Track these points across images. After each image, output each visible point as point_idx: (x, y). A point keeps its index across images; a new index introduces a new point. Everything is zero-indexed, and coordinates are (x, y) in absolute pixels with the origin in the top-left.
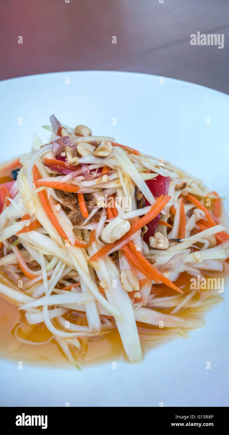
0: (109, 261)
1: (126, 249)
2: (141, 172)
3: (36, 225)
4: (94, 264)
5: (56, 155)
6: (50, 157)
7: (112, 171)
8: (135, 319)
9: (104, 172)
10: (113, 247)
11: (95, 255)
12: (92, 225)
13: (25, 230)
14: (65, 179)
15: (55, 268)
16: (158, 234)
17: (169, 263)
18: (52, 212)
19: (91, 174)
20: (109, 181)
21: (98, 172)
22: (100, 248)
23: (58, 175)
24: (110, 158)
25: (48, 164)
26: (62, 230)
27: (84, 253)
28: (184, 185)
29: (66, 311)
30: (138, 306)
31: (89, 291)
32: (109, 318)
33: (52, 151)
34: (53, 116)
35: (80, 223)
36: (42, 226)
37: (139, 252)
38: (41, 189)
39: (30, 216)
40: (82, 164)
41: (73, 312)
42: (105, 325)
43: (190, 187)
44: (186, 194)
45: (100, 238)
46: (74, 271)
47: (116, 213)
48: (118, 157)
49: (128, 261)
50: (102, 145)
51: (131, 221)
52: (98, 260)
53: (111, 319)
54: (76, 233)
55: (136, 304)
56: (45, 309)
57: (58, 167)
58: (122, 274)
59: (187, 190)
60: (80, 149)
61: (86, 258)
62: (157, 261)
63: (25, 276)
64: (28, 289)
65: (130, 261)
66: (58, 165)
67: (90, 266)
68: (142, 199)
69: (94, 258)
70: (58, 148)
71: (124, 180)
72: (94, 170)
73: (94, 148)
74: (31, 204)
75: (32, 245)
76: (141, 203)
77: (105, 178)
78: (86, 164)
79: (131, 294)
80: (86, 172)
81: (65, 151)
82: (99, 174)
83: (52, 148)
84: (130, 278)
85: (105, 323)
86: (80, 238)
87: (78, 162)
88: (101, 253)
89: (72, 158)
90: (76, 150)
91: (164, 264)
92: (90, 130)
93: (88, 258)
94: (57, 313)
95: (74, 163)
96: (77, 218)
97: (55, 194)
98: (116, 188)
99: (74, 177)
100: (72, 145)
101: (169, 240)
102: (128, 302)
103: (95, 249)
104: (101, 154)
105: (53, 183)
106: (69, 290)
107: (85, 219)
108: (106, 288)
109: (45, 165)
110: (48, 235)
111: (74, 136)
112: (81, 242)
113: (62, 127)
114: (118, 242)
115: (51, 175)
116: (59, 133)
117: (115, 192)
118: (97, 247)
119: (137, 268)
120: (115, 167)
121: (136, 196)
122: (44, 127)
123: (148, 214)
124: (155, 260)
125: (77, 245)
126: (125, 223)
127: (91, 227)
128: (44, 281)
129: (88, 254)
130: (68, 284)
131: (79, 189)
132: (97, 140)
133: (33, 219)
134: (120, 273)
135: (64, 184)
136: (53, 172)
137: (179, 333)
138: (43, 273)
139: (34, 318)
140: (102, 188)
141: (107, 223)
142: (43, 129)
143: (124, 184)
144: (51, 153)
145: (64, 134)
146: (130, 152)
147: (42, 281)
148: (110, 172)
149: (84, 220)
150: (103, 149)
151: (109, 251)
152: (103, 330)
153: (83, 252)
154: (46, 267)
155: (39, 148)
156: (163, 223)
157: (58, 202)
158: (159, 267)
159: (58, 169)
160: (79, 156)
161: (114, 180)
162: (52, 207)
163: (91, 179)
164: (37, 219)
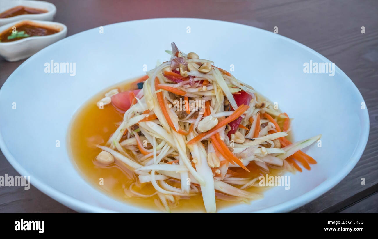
0: (201, 145)
1: (213, 138)
2: (230, 87)
3: (154, 118)
4: (190, 147)
5: (173, 69)
6: (168, 70)
7: (210, 84)
8: (215, 187)
9: (204, 83)
10: (205, 136)
11: (191, 140)
12: (192, 120)
13: (145, 120)
14: (177, 86)
15: (162, 148)
16: (238, 133)
17: (243, 153)
18: (165, 108)
19: (195, 84)
20: (207, 91)
21: (200, 83)
22: (196, 136)
23: (172, 83)
24: (210, 74)
25: (167, 75)
26: (171, 121)
27: (184, 139)
28: (263, 105)
29: (167, 178)
30: (217, 179)
31: (185, 165)
32: (196, 186)
33: (170, 66)
34: (174, 43)
35: (184, 117)
36: (157, 119)
37: (222, 141)
38: (160, 91)
39: (149, 111)
40: (189, 76)
41: (172, 180)
42: (193, 190)
43: (267, 108)
44: (264, 112)
45: (196, 130)
46: (176, 151)
47: (209, 113)
48: (215, 74)
49: (214, 146)
50: (205, 65)
51: (220, 120)
52: (193, 144)
53: (198, 186)
54: (180, 124)
55: (215, 178)
56: (153, 173)
57: (173, 77)
58: (208, 155)
59: (265, 109)
60: (189, 66)
61: (185, 142)
62: (234, 150)
63: (141, 153)
64: (142, 162)
65: (215, 147)
66: (173, 76)
67: (187, 148)
68: (228, 105)
69: (191, 142)
70: (175, 65)
71: (217, 91)
72: (197, 82)
73: (199, 66)
74: (151, 102)
75: (149, 131)
76: (227, 107)
77: (204, 88)
78: (192, 76)
79: (214, 169)
80: (192, 82)
81: (179, 67)
82: (200, 85)
83: (171, 64)
84: (214, 158)
85: (193, 189)
86: (183, 128)
87: (187, 74)
88: (196, 139)
89: (183, 71)
90: (187, 67)
91: (239, 153)
92: (198, 57)
93: (187, 142)
94: (160, 177)
95: (184, 75)
96: (182, 114)
97: (169, 96)
98: (211, 96)
99: (183, 85)
100: (184, 64)
101: (245, 139)
102: (210, 175)
103: (192, 136)
104: (204, 70)
105: (168, 87)
106: (171, 163)
107: (188, 114)
108: (196, 163)
109: (164, 76)
110: (161, 125)
111: (187, 59)
112: (183, 131)
113: (179, 51)
114: (208, 132)
115: (167, 83)
116: (177, 54)
117: (210, 99)
118: (194, 135)
119: (220, 152)
120: (213, 81)
121: (225, 102)
122: (167, 51)
123: (231, 115)
124: (233, 150)
125: (180, 132)
126: (214, 120)
127: (191, 121)
128: (154, 157)
129: (187, 140)
130: (170, 160)
131: (185, 94)
132: (202, 62)
133: (152, 113)
134: (207, 155)
135: (177, 89)
136: (170, 81)
137: (244, 201)
138: (154, 151)
139: (144, 179)
140: (202, 95)
141: (202, 119)
142: (166, 53)
143: (217, 94)
144: (170, 67)
145: (180, 56)
146: (224, 72)
147: (152, 157)
148: (208, 85)
149: (186, 116)
150: (205, 68)
151: (201, 138)
152: (191, 193)
153: (183, 137)
154: (156, 147)
155: (162, 63)
156: (243, 127)
157: (170, 102)
158: (236, 154)
159: (173, 79)
160: (188, 71)
161: (210, 90)
162: (166, 106)
163: (195, 87)
164: (154, 113)
